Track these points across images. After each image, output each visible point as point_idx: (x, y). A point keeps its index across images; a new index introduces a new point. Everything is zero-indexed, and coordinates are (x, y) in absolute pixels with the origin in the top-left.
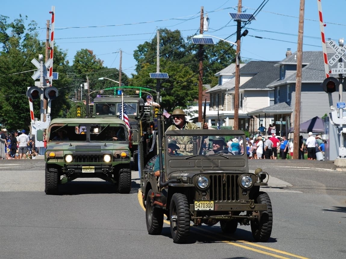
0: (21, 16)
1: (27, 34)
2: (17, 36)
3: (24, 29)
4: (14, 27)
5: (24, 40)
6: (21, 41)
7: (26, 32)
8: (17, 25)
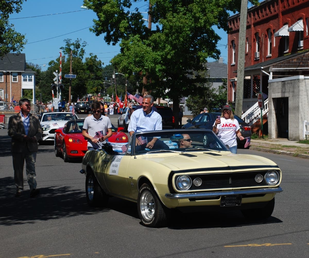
0: (78, 39)
1: (82, 49)
2: (76, 49)
3: (80, 46)
4: (74, 45)
5: (80, 52)
6: (78, 52)
7: (81, 47)
8: (76, 44)
